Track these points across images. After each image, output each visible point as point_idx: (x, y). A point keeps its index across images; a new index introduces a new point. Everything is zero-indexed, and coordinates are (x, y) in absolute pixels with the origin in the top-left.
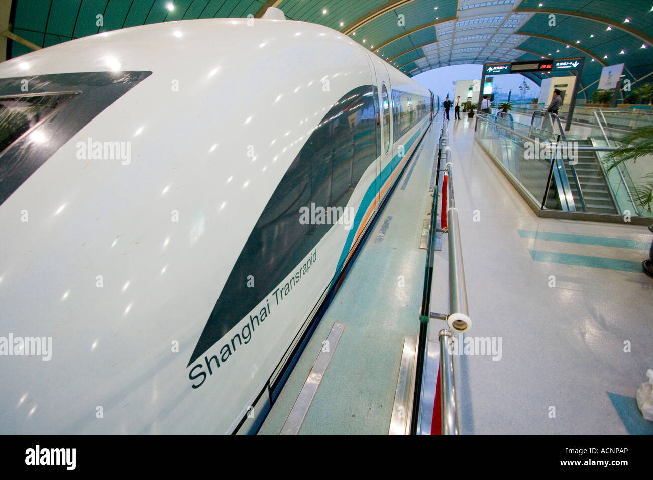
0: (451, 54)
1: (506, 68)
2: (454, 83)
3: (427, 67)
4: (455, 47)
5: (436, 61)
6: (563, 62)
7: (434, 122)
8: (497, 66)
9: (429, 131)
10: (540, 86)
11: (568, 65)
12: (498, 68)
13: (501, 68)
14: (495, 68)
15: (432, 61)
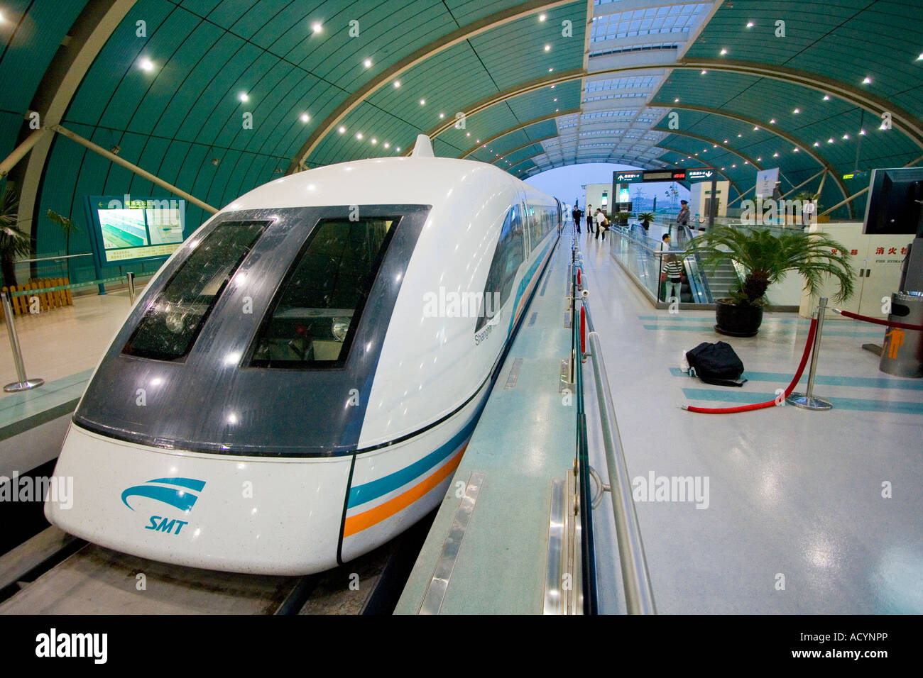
0: (577, 151)
1: (638, 176)
2: (584, 187)
3: (548, 165)
4: (582, 142)
5: (559, 157)
6: (696, 171)
7: (562, 235)
8: (628, 174)
9: (558, 244)
11: (702, 175)
12: (629, 176)
13: (632, 176)
14: (626, 176)
15: (553, 159)
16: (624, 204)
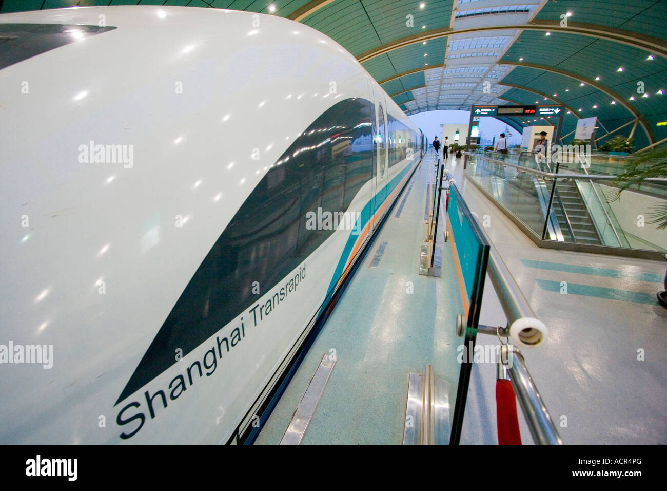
0: (438, 99)
1: (493, 110)
2: (442, 126)
3: (415, 110)
4: (442, 93)
5: (425, 104)
6: (546, 108)
7: (423, 160)
8: (484, 108)
9: (419, 166)
10: (522, 134)
11: (551, 111)
12: (486, 110)
13: (488, 110)
14: (482, 110)
15: (420, 105)
16: (474, 138)
